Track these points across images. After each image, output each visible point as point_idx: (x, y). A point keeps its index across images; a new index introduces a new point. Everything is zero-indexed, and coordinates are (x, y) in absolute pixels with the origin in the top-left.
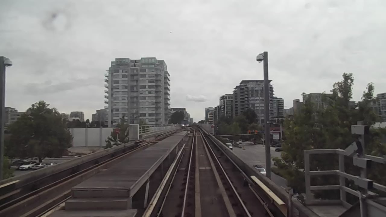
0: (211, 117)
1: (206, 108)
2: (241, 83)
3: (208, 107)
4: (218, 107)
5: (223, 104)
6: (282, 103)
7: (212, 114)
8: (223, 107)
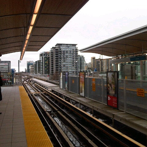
0: (32, 68)
1: (27, 62)
2: (56, 45)
3: (29, 61)
4: (38, 61)
5: (41, 60)
6: (83, 61)
7: (33, 66)
8: (42, 61)
